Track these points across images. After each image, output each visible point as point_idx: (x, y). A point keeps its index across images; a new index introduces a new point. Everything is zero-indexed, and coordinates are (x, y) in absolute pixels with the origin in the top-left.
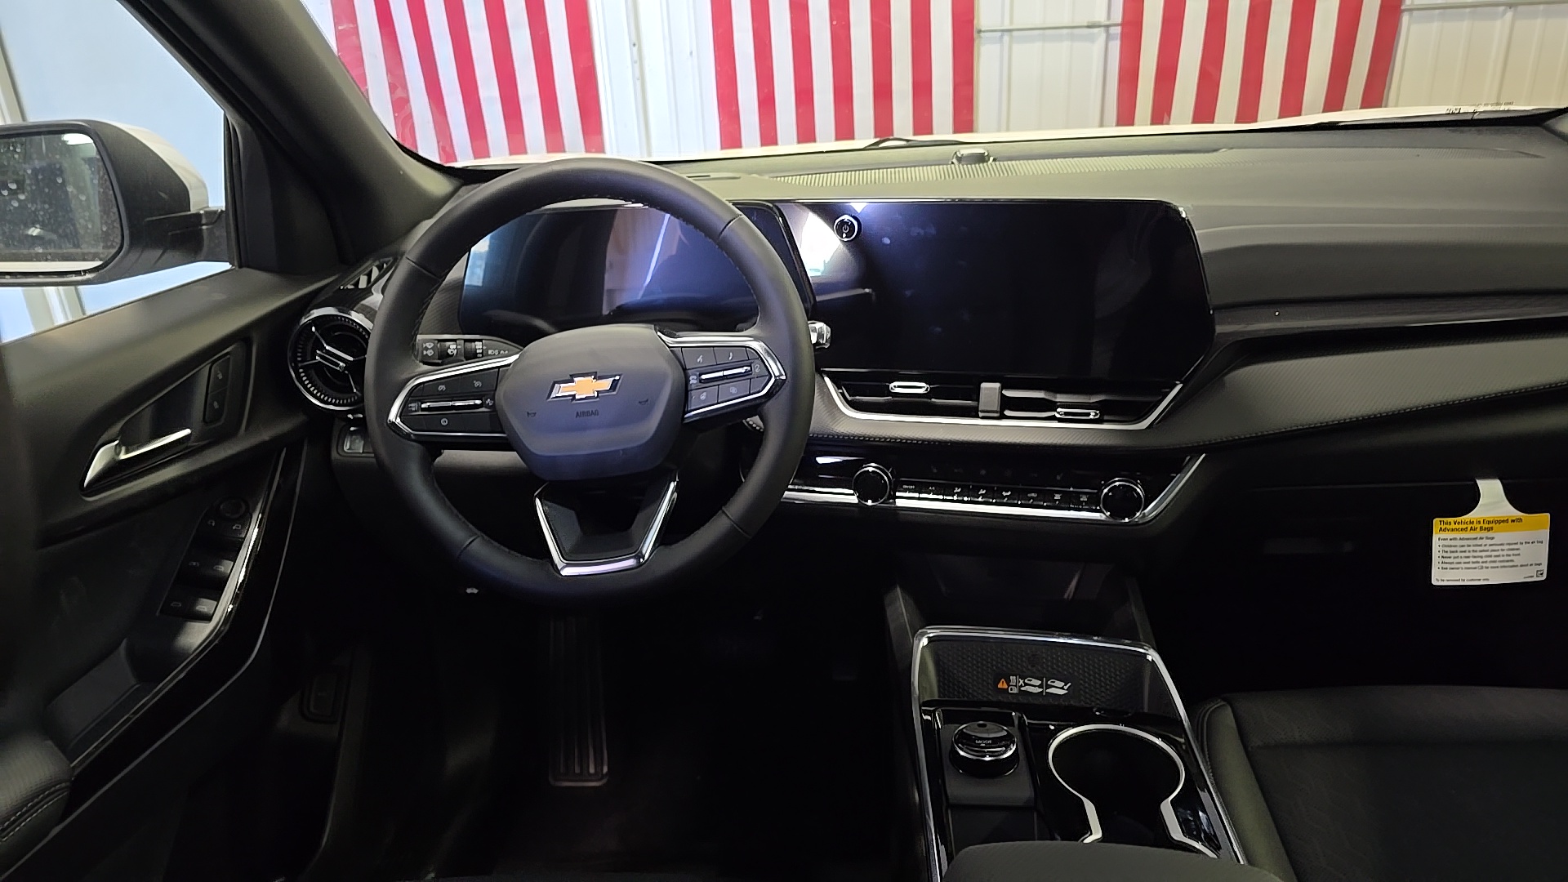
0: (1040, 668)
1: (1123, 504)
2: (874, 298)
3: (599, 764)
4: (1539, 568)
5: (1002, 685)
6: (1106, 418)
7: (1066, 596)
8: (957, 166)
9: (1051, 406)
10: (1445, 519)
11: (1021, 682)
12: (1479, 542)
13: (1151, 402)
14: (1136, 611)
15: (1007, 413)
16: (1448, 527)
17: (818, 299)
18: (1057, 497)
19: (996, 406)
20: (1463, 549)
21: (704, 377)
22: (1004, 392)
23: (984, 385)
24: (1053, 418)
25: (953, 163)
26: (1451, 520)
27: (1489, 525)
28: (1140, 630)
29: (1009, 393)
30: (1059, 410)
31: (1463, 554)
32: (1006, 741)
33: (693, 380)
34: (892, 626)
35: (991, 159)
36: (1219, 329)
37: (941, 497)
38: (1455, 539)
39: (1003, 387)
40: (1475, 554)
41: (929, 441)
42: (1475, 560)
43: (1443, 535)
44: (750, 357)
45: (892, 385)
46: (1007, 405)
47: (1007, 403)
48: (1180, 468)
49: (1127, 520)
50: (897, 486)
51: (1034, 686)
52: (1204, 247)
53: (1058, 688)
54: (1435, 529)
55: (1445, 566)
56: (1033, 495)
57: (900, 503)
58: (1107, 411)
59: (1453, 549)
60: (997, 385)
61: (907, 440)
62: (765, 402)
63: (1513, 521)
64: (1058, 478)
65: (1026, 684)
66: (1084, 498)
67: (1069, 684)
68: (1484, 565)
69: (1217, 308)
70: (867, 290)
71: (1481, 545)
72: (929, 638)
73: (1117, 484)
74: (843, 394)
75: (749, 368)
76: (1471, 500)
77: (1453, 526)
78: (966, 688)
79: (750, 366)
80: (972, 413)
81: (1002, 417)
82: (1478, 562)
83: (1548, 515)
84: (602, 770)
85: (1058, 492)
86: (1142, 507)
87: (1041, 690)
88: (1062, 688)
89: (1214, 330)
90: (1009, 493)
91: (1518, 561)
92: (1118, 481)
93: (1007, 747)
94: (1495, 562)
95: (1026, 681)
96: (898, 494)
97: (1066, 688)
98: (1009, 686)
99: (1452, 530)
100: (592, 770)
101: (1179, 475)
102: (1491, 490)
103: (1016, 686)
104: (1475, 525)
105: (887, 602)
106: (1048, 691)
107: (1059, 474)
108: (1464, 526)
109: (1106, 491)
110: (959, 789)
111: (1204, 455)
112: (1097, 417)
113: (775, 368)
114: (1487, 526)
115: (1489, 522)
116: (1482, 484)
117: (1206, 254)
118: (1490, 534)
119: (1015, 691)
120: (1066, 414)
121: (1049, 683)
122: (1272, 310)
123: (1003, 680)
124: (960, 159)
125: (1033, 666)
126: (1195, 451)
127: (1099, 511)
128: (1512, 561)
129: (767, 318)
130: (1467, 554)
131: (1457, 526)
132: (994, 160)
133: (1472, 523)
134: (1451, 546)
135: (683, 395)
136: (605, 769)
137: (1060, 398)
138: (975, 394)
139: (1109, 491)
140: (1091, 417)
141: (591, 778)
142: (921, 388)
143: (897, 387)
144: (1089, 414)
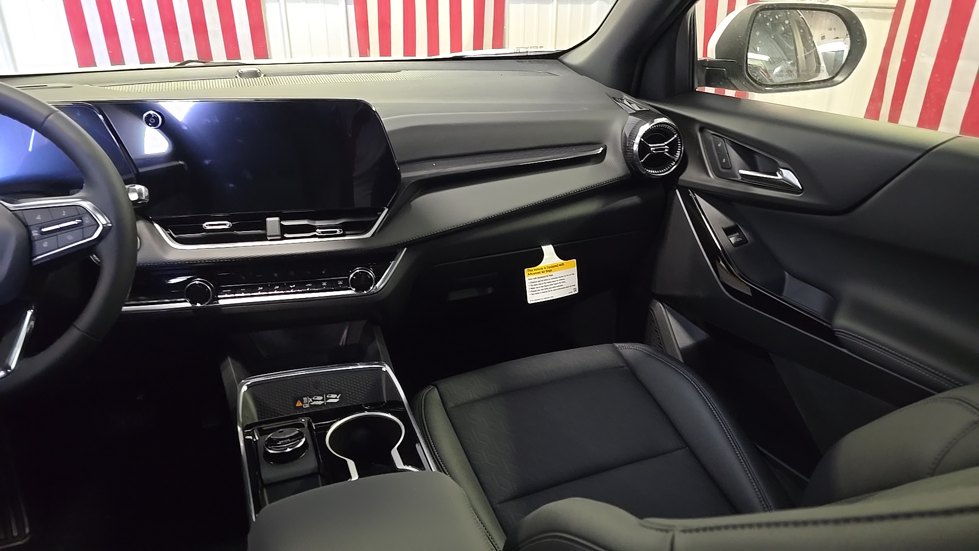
0: (321, 389)
1: (362, 283)
2: (186, 168)
3: (21, 529)
4: (574, 287)
5: (299, 404)
6: (347, 233)
7: (341, 344)
8: (239, 80)
9: (312, 229)
10: (529, 269)
11: (311, 400)
12: (546, 278)
13: (372, 221)
14: (379, 345)
15: (286, 236)
16: (532, 272)
17: (141, 170)
18: (324, 284)
19: (278, 232)
20: (540, 283)
21: (44, 230)
22: (281, 223)
23: (268, 219)
24: (315, 236)
25: (236, 77)
26: (533, 268)
27: (550, 268)
28: (381, 355)
29: (285, 223)
30: (318, 230)
31: (540, 286)
32: (299, 436)
33: (35, 233)
34: (226, 383)
35: (262, 75)
36: (403, 175)
37: (249, 294)
38: (536, 278)
39: (281, 220)
40: (546, 285)
41: (236, 259)
42: (546, 288)
43: (531, 277)
44: (80, 213)
45: (204, 225)
46: (285, 231)
47: (285, 230)
48: (393, 257)
49: (365, 292)
50: (218, 291)
51: (319, 401)
52: (388, 128)
53: (334, 399)
54: (526, 275)
55: (533, 293)
56: (309, 285)
57: (221, 302)
58: (347, 229)
59: (535, 283)
60: (277, 219)
61: (220, 260)
62: (97, 244)
63: (560, 265)
64: (323, 272)
65: (313, 401)
66: (340, 283)
67: (340, 395)
68: (550, 289)
69: (401, 164)
70: (180, 162)
71: (547, 280)
72: (247, 385)
73: (358, 271)
74: (170, 234)
75: (80, 221)
76: (539, 257)
77: (534, 272)
78: (276, 411)
79: (81, 219)
80: (263, 238)
81: (284, 238)
82: (547, 289)
83: (575, 260)
84: (25, 531)
85: (324, 281)
86: (374, 283)
87: (323, 402)
88: (336, 398)
89: (400, 176)
90: (294, 286)
91: (565, 285)
92: (359, 269)
93: (300, 440)
94: (554, 287)
95: (313, 399)
96: (219, 296)
97: (338, 397)
98: (303, 404)
99: (534, 274)
100: (15, 534)
101: (393, 262)
102: (548, 250)
103: (307, 403)
104: (544, 270)
105: (222, 368)
106: (328, 401)
107: (323, 270)
108: (538, 271)
109: (351, 276)
110: (269, 473)
111: (405, 249)
112: (342, 232)
113: (102, 220)
114: (549, 269)
115: (550, 267)
116: (544, 248)
117: (389, 132)
118: (551, 274)
119: (307, 406)
120: (322, 232)
121: (328, 396)
122: (432, 163)
123: (299, 401)
124: (241, 75)
125: (317, 389)
126: (400, 247)
127: (351, 289)
128: (562, 285)
129: (92, 185)
130: (542, 285)
131: (536, 272)
132: (265, 76)
133: (542, 269)
134: (534, 282)
135: (28, 245)
136: (27, 531)
137: (318, 223)
138: (263, 226)
139: (353, 276)
140: (338, 233)
141: (15, 539)
142: (227, 225)
143: (207, 225)
144: (336, 232)
